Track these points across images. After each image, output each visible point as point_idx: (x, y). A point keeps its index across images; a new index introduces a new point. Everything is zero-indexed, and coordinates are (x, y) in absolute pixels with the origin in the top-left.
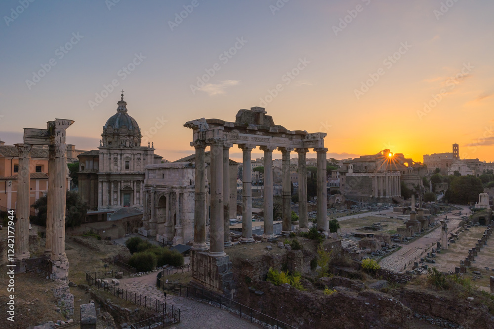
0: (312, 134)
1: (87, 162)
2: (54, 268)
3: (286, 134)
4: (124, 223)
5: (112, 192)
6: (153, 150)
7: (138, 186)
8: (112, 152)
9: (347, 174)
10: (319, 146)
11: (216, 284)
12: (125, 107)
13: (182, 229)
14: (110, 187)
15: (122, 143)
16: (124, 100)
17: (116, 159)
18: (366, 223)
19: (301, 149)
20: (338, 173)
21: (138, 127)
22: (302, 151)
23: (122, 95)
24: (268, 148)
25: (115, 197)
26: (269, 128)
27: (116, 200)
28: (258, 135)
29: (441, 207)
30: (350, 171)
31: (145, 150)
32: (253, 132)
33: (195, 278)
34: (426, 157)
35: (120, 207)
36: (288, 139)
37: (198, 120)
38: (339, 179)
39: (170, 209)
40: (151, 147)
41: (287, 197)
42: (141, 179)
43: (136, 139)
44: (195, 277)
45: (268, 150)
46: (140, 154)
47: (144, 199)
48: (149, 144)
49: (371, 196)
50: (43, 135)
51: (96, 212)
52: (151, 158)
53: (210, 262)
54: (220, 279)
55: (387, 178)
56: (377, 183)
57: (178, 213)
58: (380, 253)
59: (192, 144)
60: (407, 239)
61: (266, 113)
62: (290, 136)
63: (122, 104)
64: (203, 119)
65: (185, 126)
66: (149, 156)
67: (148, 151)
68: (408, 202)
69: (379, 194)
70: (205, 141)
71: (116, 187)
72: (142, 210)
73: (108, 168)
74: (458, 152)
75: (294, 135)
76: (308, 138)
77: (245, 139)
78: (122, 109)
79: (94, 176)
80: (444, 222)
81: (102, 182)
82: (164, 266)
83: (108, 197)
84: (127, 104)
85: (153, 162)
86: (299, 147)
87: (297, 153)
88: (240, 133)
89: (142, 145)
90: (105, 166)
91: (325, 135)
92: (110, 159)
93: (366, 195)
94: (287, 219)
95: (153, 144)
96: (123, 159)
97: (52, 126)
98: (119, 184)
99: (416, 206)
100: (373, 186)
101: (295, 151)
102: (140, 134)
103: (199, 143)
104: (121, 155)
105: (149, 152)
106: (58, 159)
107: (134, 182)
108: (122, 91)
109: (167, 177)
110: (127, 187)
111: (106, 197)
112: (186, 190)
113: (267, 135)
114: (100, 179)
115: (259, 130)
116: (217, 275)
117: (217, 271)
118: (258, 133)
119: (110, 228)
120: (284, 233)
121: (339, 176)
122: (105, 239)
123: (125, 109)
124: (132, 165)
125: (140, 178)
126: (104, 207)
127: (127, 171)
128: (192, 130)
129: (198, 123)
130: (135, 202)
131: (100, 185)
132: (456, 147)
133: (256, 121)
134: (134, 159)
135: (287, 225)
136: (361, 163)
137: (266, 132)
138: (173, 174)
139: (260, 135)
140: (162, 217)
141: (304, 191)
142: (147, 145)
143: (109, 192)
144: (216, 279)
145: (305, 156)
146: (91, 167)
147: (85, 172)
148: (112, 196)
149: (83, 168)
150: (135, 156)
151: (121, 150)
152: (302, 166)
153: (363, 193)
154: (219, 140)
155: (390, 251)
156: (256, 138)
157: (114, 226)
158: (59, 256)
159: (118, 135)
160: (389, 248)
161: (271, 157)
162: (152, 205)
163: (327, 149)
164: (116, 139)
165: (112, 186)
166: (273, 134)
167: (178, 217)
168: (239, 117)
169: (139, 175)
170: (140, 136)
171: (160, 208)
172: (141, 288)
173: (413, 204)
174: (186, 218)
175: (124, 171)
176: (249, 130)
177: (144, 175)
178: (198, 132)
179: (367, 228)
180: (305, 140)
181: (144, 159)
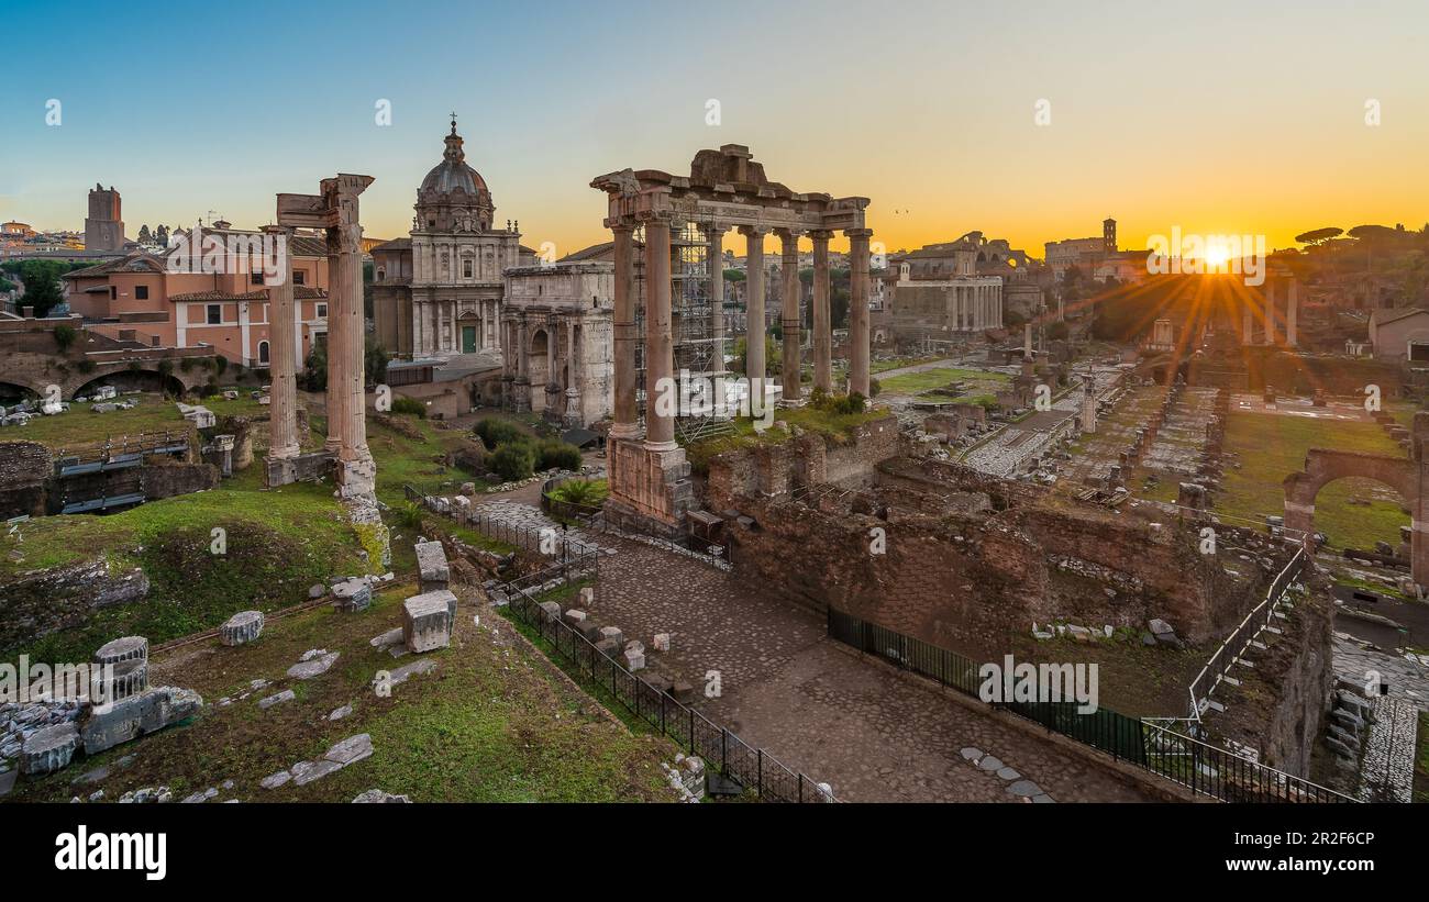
0: (840, 201)
1: (388, 264)
2: (348, 474)
3: (791, 201)
4: (466, 386)
5: (440, 324)
6: (516, 235)
7: (490, 311)
8: (437, 241)
9: (899, 284)
10: (856, 225)
11: (661, 504)
12: (460, 148)
13: (581, 397)
14: (435, 314)
15: (456, 224)
16: (458, 134)
17: (445, 255)
18: (936, 384)
19: (818, 231)
20: (879, 280)
21: (486, 190)
22: (820, 236)
23: (454, 123)
24: (756, 229)
25: (447, 334)
26: (757, 188)
27: (448, 340)
28: (737, 202)
29: (1081, 347)
30: (905, 277)
31: (501, 238)
32: (726, 196)
33: (617, 493)
34: (1050, 246)
35: (457, 353)
36: (793, 211)
37: (618, 173)
38: (882, 294)
39: (555, 358)
40: (513, 230)
41: (792, 331)
42: (495, 298)
43: (483, 215)
44: (619, 491)
45: (755, 233)
46: (447, 245)
47: (503, 338)
48: (509, 224)
49: (945, 328)
50: (314, 208)
51: (409, 364)
52: (514, 254)
53: (648, 461)
54: (668, 494)
55: (976, 290)
56: (955, 300)
57: (571, 365)
58: (964, 441)
59: (607, 224)
60: (1015, 413)
61: (751, 156)
62: (798, 206)
63: (454, 141)
64: (629, 171)
65: (591, 185)
66: (509, 250)
67: (507, 237)
68: (1018, 340)
69: (960, 322)
70: (633, 216)
71: (447, 313)
72: (499, 360)
73: (431, 275)
74: (1114, 236)
75: (805, 202)
76: (832, 207)
77: (712, 211)
78: (455, 153)
79: (404, 290)
80: (1089, 378)
81: (420, 304)
82: (551, 471)
83: (432, 334)
84: (462, 142)
85: (517, 261)
86: (814, 227)
87: (810, 240)
88: (701, 199)
89: (495, 227)
90: (423, 272)
91: (867, 201)
92: (434, 256)
93: (936, 326)
94: (791, 375)
95: (516, 224)
96: (459, 256)
97: (331, 190)
98: (453, 307)
99: (1033, 348)
100: (949, 308)
101: (808, 236)
102: (491, 205)
103: (622, 223)
104: (455, 247)
105: (510, 242)
106: (346, 257)
107: (481, 304)
108: (454, 115)
109: (548, 293)
110: (469, 314)
111: (428, 334)
112: (587, 318)
113: (752, 204)
114: (416, 298)
115: (738, 193)
116: (662, 487)
117: (663, 479)
118: (737, 198)
119: (440, 395)
120: (786, 403)
121: (882, 287)
122: (433, 418)
123: (459, 153)
124: (478, 268)
125: (494, 295)
126: (425, 354)
127: (468, 281)
128: (606, 194)
129: (619, 180)
130: (485, 344)
131: (416, 310)
132: (1110, 225)
133: (732, 176)
134: (480, 256)
135: (792, 388)
136: (926, 261)
137: (751, 196)
138: (560, 287)
139: (739, 204)
140: (538, 374)
141: (824, 318)
142: (506, 227)
143: (435, 324)
144: (661, 495)
145: (826, 247)
146: (397, 274)
147: (384, 283)
148: (440, 332)
149: (381, 274)
150: (483, 250)
151: (455, 237)
152: (821, 267)
153: (929, 322)
154: (663, 214)
155: (986, 436)
156: (732, 210)
157: (448, 392)
158: (356, 450)
159: (448, 207)
160: (983, 433)
161: (761, 248)
162: (519, 350)
163: (870, 232)
164: (443, 215)
165: (440, 311)
166: (765, 201)
167: (571, 374)
168: (696, 167)
169: (492, 288)
170: (491, 209)
171: (536, 355)
172: (514, 513)
173: (1028, 343)
174: (588, 375)
175: (463, 281)
176: (719, 193)
177: (502, 288)
178: (620, 199)
179: (938, 393)
180: (825, 214)
181: (500, 256)
